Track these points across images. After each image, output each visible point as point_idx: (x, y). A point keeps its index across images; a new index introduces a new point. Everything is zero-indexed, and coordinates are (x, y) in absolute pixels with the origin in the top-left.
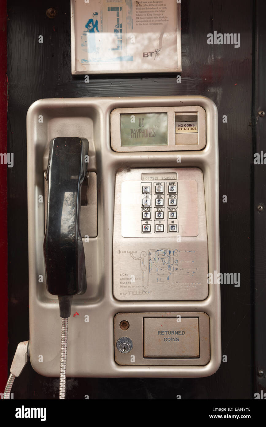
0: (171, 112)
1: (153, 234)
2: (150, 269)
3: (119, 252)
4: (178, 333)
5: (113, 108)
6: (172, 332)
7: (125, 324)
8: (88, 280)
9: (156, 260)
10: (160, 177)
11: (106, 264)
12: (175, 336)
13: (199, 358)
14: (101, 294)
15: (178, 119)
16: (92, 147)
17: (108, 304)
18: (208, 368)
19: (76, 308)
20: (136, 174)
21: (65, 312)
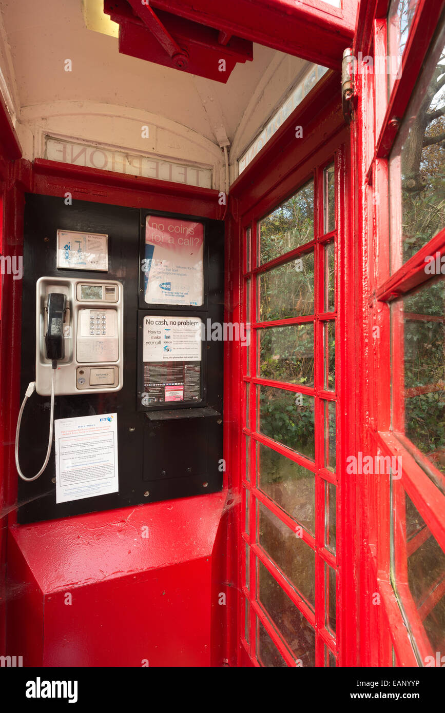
0: (104, 287)
1: (95, 335)
2: (93, 349)
3: (80, 342)
4: (105, 375)
5: (78, 283)
6: (103, 375)
7: (82, 372)
8: (65, 354)
9: (96, 346)
10: (98, 313)
11: (74, 346)
12: (104, 376)
13: (114, 384)
14: (71, 359)
15: (107, 289)
16: (68, 299)
17: (74, 364)
18: (118, 388)
19: (59, 366)
20: (88, 311)
21: (55, 367)
